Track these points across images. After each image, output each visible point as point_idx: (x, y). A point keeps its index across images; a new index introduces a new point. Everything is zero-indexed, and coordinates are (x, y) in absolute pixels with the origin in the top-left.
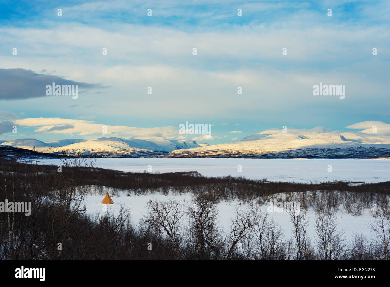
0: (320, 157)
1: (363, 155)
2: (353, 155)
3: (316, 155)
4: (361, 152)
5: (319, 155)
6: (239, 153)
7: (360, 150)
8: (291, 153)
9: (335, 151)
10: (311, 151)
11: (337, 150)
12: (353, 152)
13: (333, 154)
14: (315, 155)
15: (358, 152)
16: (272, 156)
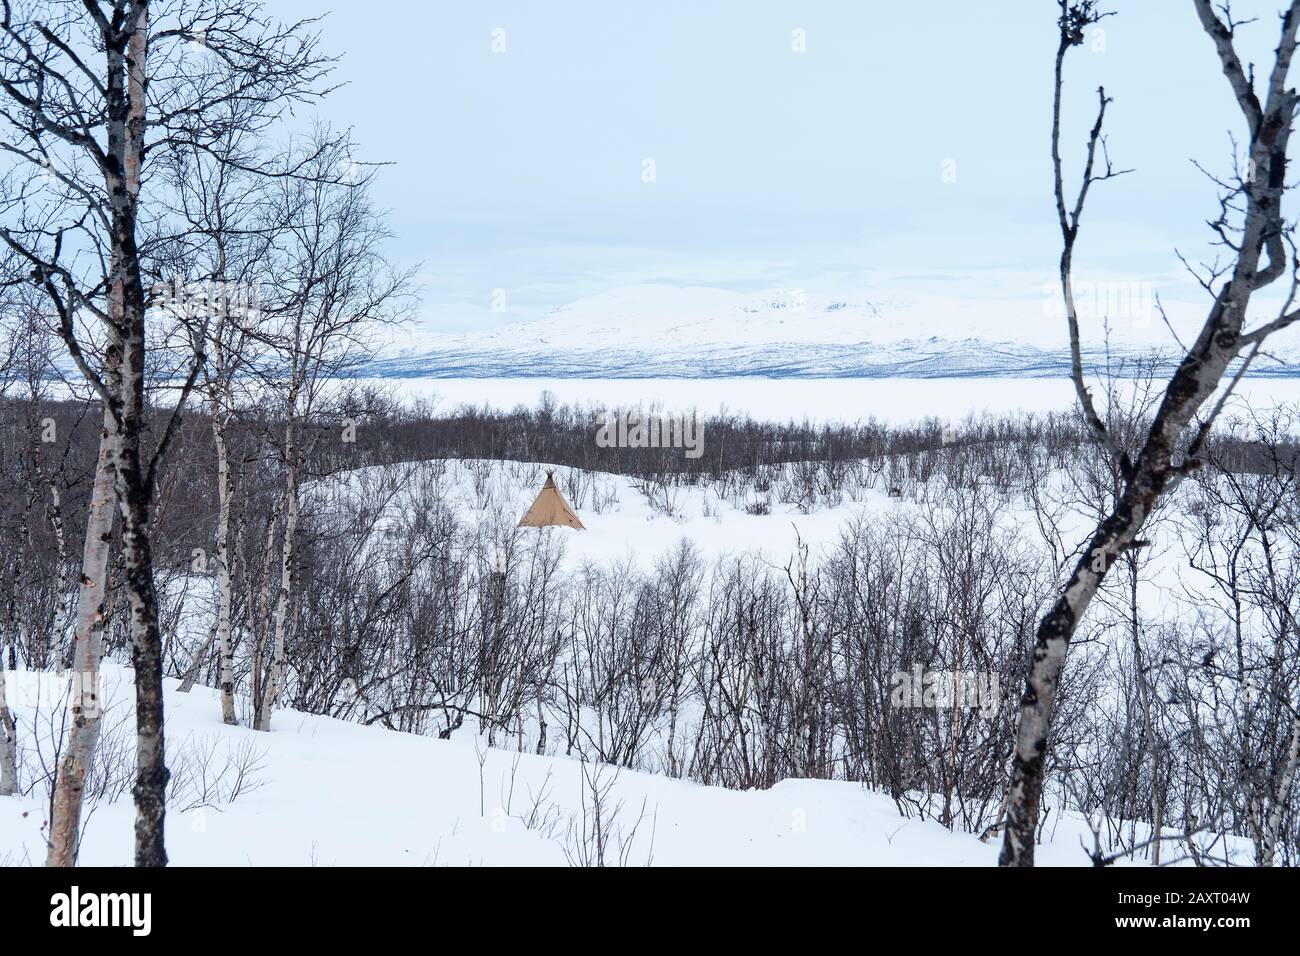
0: (806, 371)
1: (945, 365)
2: (912, 365)
3: (795, 367)
4: (940, 356)
5: (802, 366)
6: (539, 360)
7: (932, 348)
8: (713, 360)
9: (854, 352)
10: (775, 351)
11: (860, 349)
12: (910, 356)
13: (849, 362)
14: (791, 367)
15: (927, 356)
16: (651, 370)
